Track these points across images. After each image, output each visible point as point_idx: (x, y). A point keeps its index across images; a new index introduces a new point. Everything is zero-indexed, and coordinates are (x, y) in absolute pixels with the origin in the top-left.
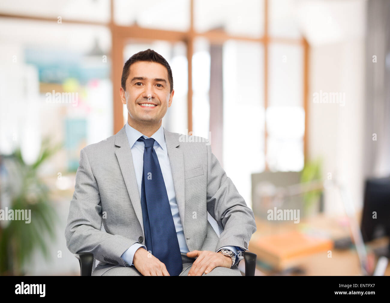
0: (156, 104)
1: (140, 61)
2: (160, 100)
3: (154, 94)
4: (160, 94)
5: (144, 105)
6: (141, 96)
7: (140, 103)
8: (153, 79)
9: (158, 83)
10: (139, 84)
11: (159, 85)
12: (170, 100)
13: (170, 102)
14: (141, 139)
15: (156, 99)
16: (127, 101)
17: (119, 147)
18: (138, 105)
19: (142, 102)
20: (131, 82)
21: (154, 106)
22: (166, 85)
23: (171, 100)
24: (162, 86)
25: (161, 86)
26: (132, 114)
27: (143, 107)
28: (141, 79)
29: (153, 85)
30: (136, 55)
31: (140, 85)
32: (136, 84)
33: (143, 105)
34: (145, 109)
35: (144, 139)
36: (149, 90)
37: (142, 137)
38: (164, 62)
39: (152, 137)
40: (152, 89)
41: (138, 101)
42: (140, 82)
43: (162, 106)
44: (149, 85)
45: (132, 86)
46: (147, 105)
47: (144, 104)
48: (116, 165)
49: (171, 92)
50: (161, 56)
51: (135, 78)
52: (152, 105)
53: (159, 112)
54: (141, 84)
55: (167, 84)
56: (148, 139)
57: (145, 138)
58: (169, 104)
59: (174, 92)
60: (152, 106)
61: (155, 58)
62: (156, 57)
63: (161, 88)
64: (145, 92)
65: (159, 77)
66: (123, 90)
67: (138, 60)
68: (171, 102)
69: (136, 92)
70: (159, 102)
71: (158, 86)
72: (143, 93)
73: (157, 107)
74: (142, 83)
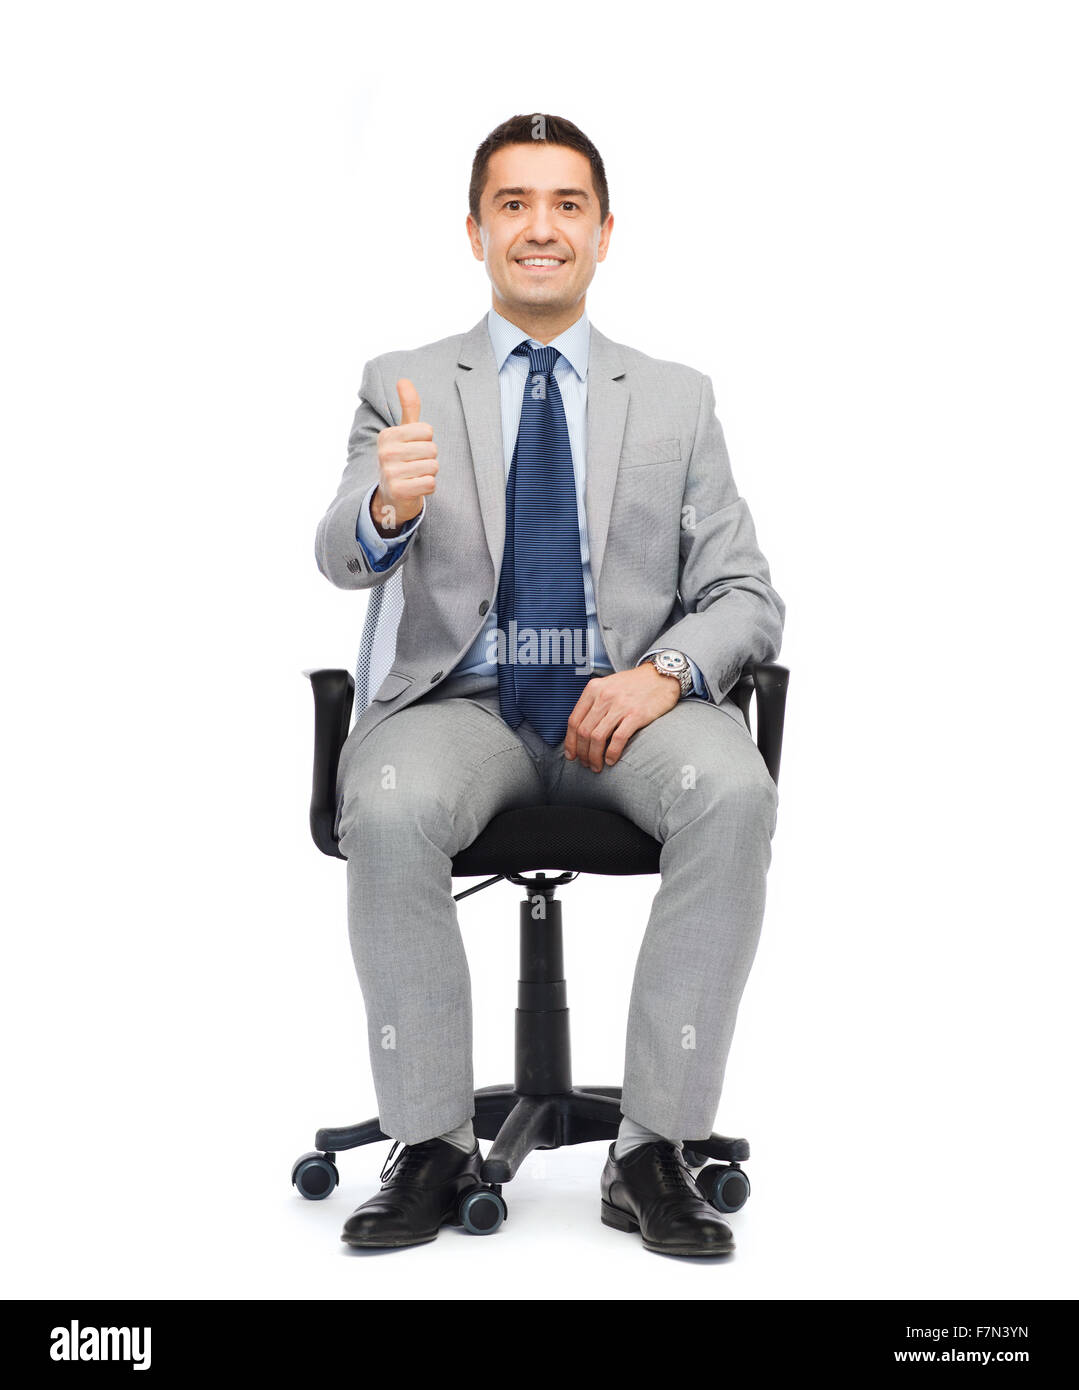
0: (562, 257)
1: (514, 143)
2: (572, 247)
3: (555, 232)
4: (574, 228)
5: (532, 262)
6: (522, 239)
7: (519, 257)
8: (550, 192)
9: (565, 200)
10: (514, 206)
11: (569, 206)
12: (601, 243)
13: (602, 248)
14: (522, 350)
15: (563, 243)
16: (486, 252)
17: (469, 369)
18: (516, 264)
19: (524, 255)
20: (494, 202)
21: (556, 263)
22: (588, 204)
23: (605, 243)
24: (578, 207)
25: (574, 207)
26: (499, 288)
27: (528, 268)
28: (519, 191)
29: (553, 205)
30: (503, 127)
31: (517, 208)
32: (505, 206)
33: (526, 262)
34: (532, 273)
35: (531, 348)
36: (542, 220)
37: (525, 344)
38: (579, 142)
39: (551, 344)
40: (550, 219)
41: (514, 251)
42: (517, 200)
43: (578, 262)
44: (542, 208)
45: (495, 212)
46: (538, 262)
47: (528, 258)
48: (455, 406)
49: (602, 222)
50: (572, 126)
51: (502, 192)
52: (552, 261)
53: (572, 278)
54: (521, 207)
55: (590, 201)
56: (540, 351)
57: (535, 347)
58: (600, 252)
59: (612, 220)
60: (553, 263)
61: (554, 134)
62: (556, 131)
63: (574, 211)
64: (529, 227)
65: (566, 186)
66: (474, 222)
67: (508, 143)
68: (606, 247)
69: (509, 228)
70: (571, 251)
71: (566, 208)
72: (526, 229)
73: (566, 266)
74: (522, 203)
